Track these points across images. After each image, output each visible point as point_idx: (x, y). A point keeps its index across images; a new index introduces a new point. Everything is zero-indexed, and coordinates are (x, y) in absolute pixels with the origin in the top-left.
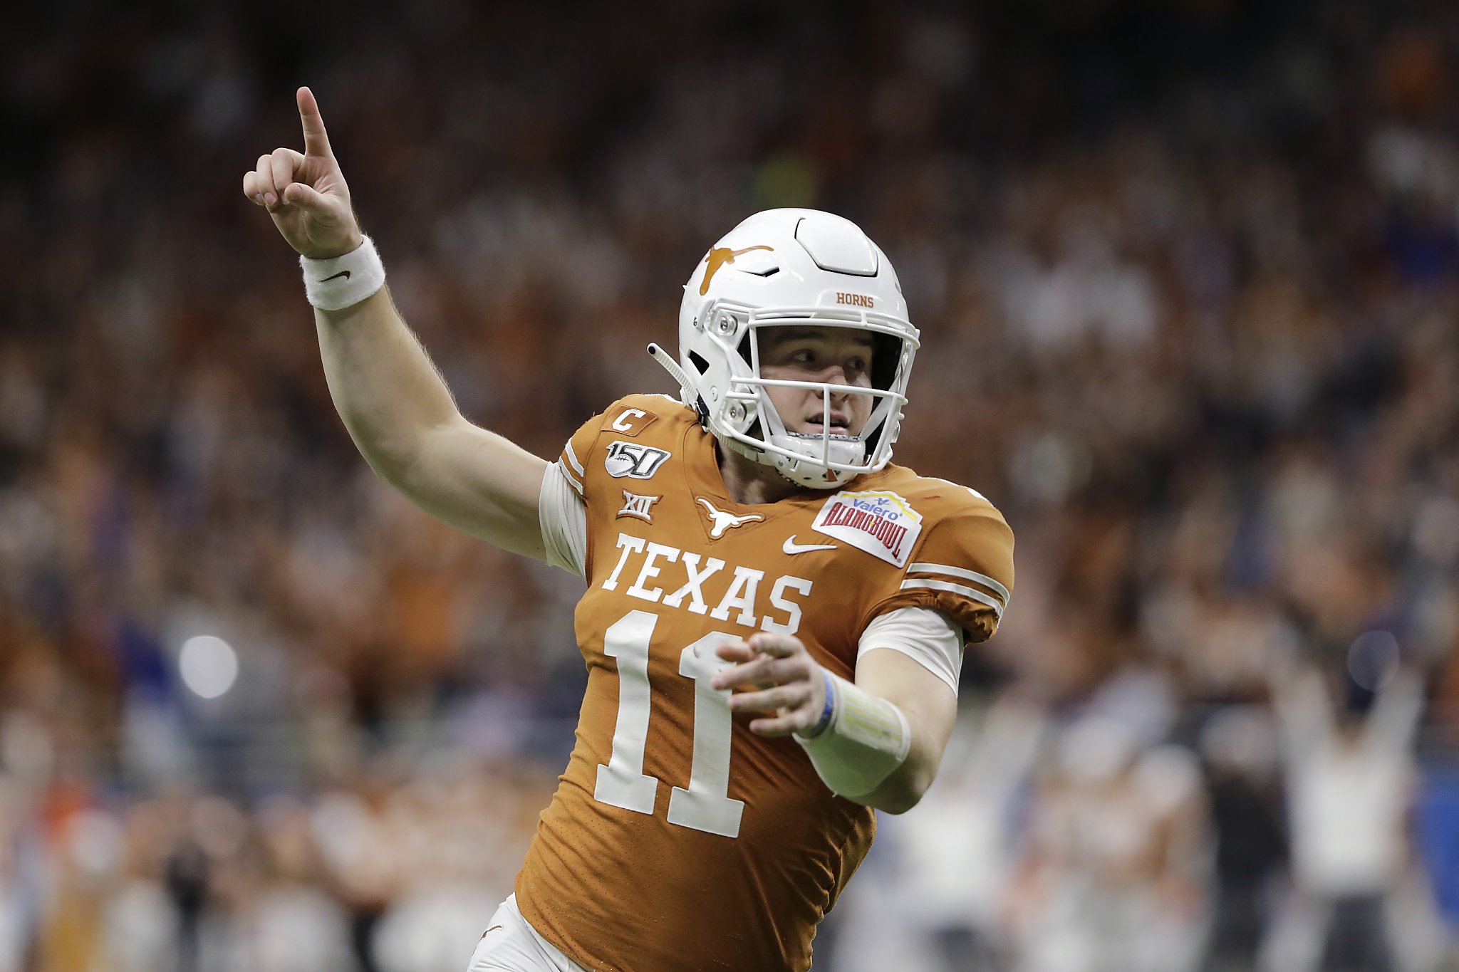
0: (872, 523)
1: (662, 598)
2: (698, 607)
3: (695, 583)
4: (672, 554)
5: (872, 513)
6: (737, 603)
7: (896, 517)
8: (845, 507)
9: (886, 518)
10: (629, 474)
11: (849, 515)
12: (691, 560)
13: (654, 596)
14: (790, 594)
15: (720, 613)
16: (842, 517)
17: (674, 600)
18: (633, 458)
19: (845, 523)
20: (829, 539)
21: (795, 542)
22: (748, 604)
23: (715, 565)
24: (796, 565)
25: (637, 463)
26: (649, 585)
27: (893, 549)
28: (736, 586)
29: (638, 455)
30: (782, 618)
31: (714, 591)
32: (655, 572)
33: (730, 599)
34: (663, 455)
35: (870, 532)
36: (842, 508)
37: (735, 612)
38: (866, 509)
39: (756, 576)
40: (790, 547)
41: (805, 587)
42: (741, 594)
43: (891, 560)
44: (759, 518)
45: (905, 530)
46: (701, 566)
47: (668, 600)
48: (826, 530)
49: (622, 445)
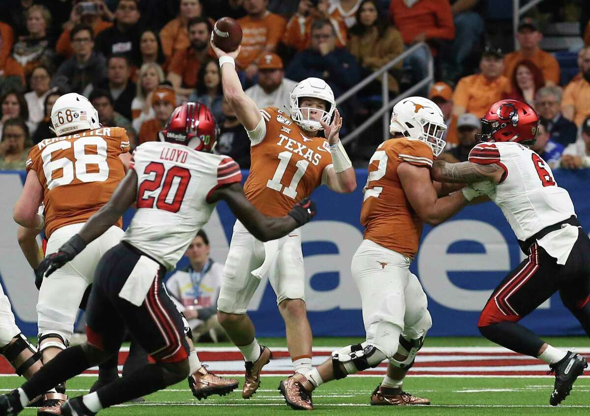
2: (301, 154)
3: (300, 149)
4: (295, 142)
6: (309, 156)
12: (299, 145)
13: (291, 149)
14: (317, 157)
15: (305, 156)
17: (296, 151)
20: (325, 150)
22: (310, 156)
23: (304, 147)
24: (320, 152)
25: (285, 122)
26: (290, 147)
28: (308, 153)
30: (316, 162)
31: (304, 152)
32: (291, 145)
33: (307, 154)
34: (290, 122)
37: (308, 157)
39: (312, 152)
40: (318, 149)
41: (320, 157)
42: (309, 154)
44: (312, 141)
46: (301, 146)
47: (294, 151)
48: (325, 148)
49: (281, 116)
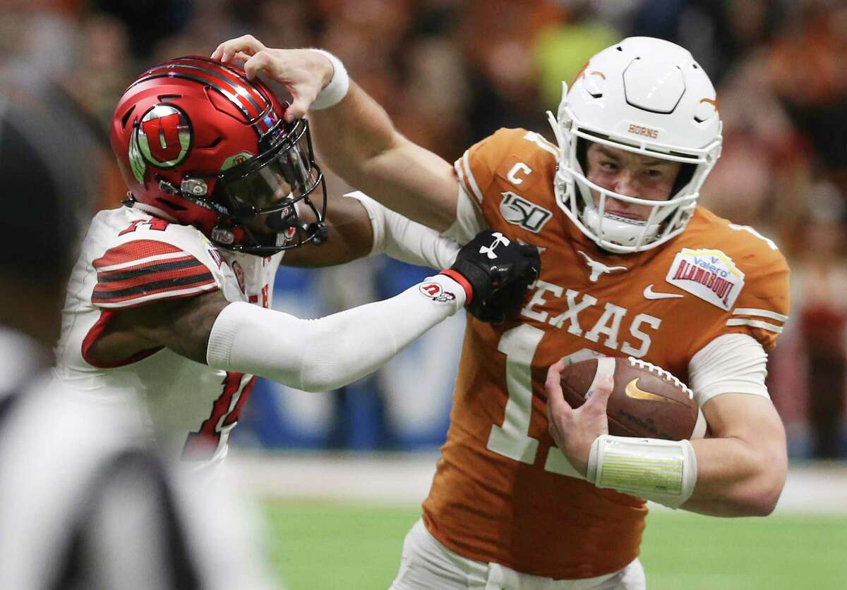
0: (709, 279)
1: (548, 319)
2: (575, 329)
3: (572, 313)
4: (557, 290)
5: (708, 270)
6: (606, 331)
7: (726, 274)
8: (689, 264)
9: (719, 275)
10: (520, 224)
11: (692, 272)
12: (572, 295)
13: (542, 317)
14: (645, 327)
15: (592, 336)
16: (688, 273)
17: (556, 321)
18: (524, 212)
19: (689, 278)
20: (679, 290)
21: (653, 290)
22: (613, 332)
23: (590, 301)
24: (652, 307)
25: (527, 217)
26: (537, 309)
27: (723, 299)
28: (605, 318)
29: (528, 210)
30: (637, 344)
31: (589, 318)
32: (542, 302)
33: (600, 327)
34: (547, 215)
35: (708, 286)
36: (686, 265)
37: (603, 337)
38: (704, 267)
39: (621, 312)
40: (649, 293)
41: (655, 323)
42: (609, 324)
43: (722, 306)
44: (625, 268)
45: (733, 285)
46: (578, 300)
47: (553, 322)
48: (677, 283)
49: (515, 196)
